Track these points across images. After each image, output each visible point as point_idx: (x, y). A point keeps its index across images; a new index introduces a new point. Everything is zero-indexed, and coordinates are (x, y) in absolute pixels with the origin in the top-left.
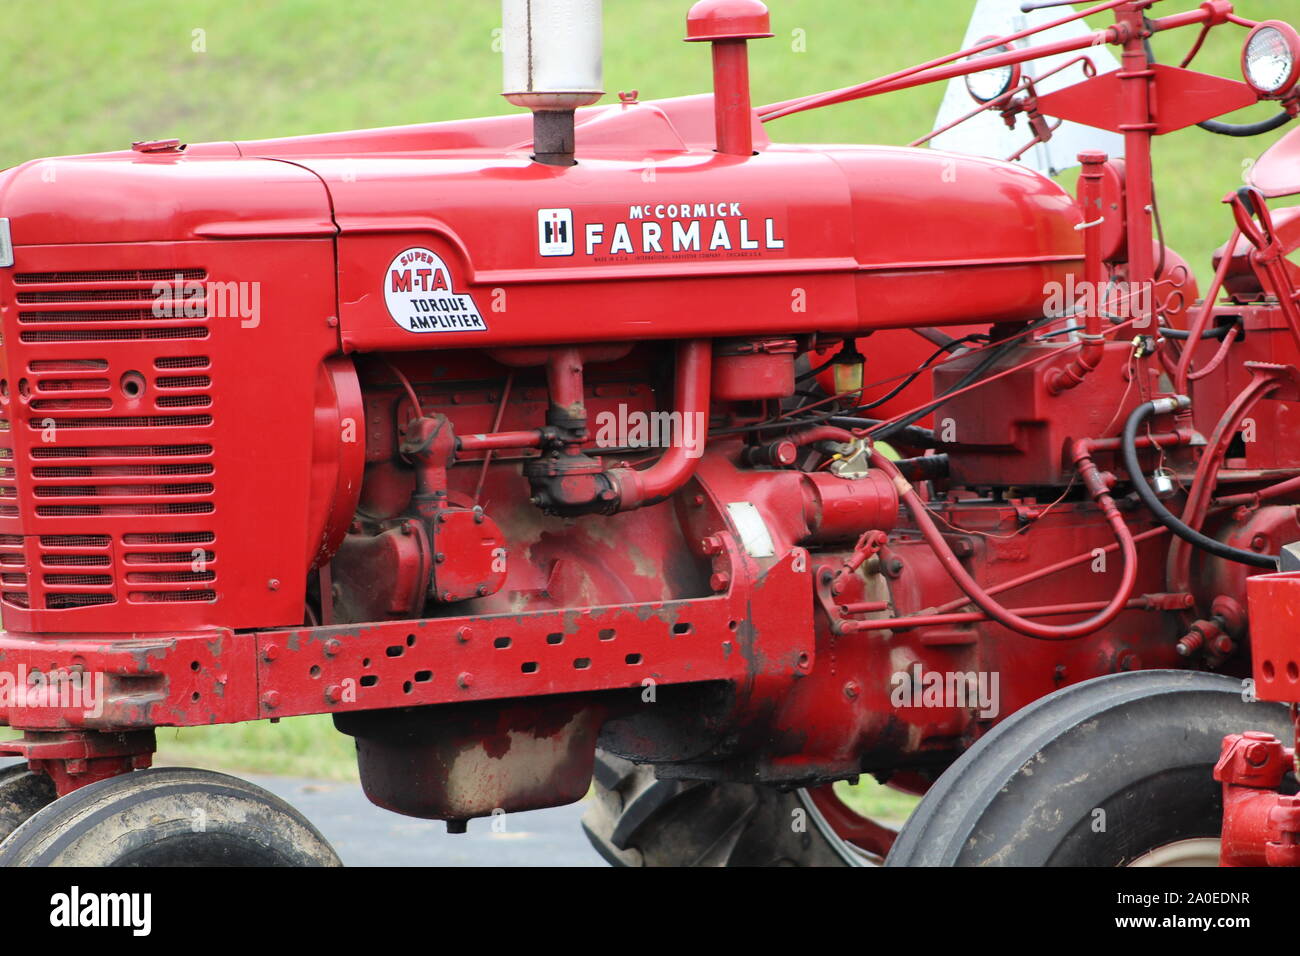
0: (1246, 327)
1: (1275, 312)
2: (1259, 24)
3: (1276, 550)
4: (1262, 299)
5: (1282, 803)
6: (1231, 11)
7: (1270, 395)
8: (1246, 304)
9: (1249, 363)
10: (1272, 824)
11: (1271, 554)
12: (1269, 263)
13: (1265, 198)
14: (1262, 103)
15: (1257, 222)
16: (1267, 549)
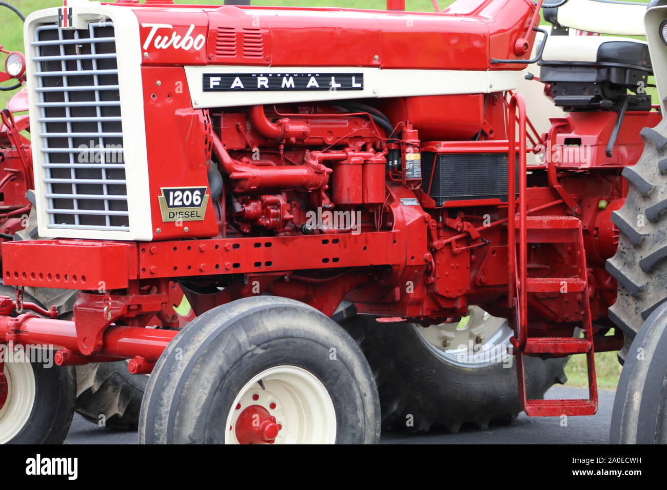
0: (5, 156)
1: (15, 152)
2: (11, 53)
3: (13, 233)
4: (10, 147)
5: (12, 320)
6: (2, 48)
7: (13, 180)
8: (5, 148)
9: (5, 169)
10: (8, 327)
11: (12, 234)
12: (13, 135)
13: (12, 112)
14: (12, 80)
15: (9, 121)
16: (10, 233)
